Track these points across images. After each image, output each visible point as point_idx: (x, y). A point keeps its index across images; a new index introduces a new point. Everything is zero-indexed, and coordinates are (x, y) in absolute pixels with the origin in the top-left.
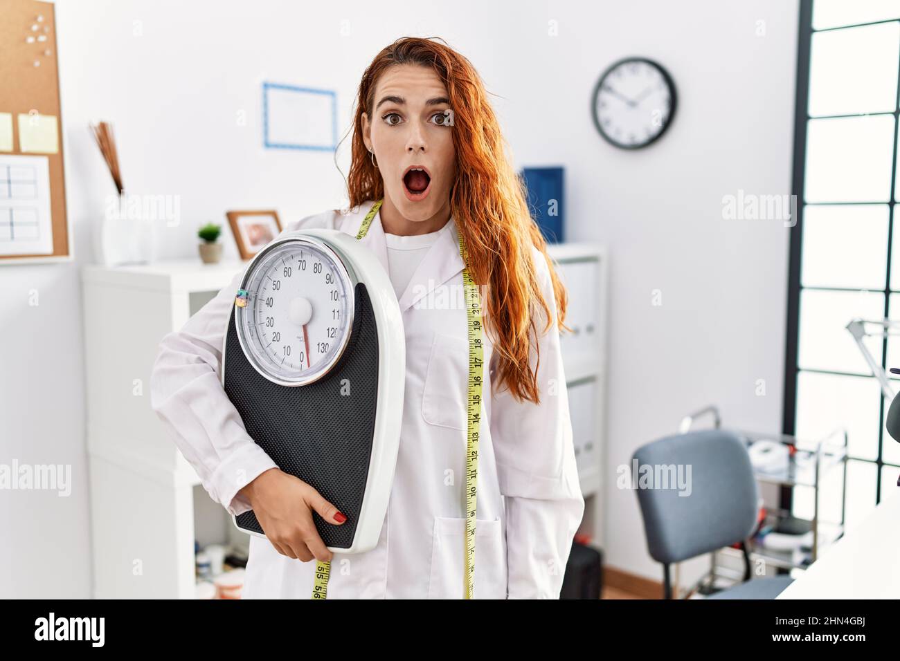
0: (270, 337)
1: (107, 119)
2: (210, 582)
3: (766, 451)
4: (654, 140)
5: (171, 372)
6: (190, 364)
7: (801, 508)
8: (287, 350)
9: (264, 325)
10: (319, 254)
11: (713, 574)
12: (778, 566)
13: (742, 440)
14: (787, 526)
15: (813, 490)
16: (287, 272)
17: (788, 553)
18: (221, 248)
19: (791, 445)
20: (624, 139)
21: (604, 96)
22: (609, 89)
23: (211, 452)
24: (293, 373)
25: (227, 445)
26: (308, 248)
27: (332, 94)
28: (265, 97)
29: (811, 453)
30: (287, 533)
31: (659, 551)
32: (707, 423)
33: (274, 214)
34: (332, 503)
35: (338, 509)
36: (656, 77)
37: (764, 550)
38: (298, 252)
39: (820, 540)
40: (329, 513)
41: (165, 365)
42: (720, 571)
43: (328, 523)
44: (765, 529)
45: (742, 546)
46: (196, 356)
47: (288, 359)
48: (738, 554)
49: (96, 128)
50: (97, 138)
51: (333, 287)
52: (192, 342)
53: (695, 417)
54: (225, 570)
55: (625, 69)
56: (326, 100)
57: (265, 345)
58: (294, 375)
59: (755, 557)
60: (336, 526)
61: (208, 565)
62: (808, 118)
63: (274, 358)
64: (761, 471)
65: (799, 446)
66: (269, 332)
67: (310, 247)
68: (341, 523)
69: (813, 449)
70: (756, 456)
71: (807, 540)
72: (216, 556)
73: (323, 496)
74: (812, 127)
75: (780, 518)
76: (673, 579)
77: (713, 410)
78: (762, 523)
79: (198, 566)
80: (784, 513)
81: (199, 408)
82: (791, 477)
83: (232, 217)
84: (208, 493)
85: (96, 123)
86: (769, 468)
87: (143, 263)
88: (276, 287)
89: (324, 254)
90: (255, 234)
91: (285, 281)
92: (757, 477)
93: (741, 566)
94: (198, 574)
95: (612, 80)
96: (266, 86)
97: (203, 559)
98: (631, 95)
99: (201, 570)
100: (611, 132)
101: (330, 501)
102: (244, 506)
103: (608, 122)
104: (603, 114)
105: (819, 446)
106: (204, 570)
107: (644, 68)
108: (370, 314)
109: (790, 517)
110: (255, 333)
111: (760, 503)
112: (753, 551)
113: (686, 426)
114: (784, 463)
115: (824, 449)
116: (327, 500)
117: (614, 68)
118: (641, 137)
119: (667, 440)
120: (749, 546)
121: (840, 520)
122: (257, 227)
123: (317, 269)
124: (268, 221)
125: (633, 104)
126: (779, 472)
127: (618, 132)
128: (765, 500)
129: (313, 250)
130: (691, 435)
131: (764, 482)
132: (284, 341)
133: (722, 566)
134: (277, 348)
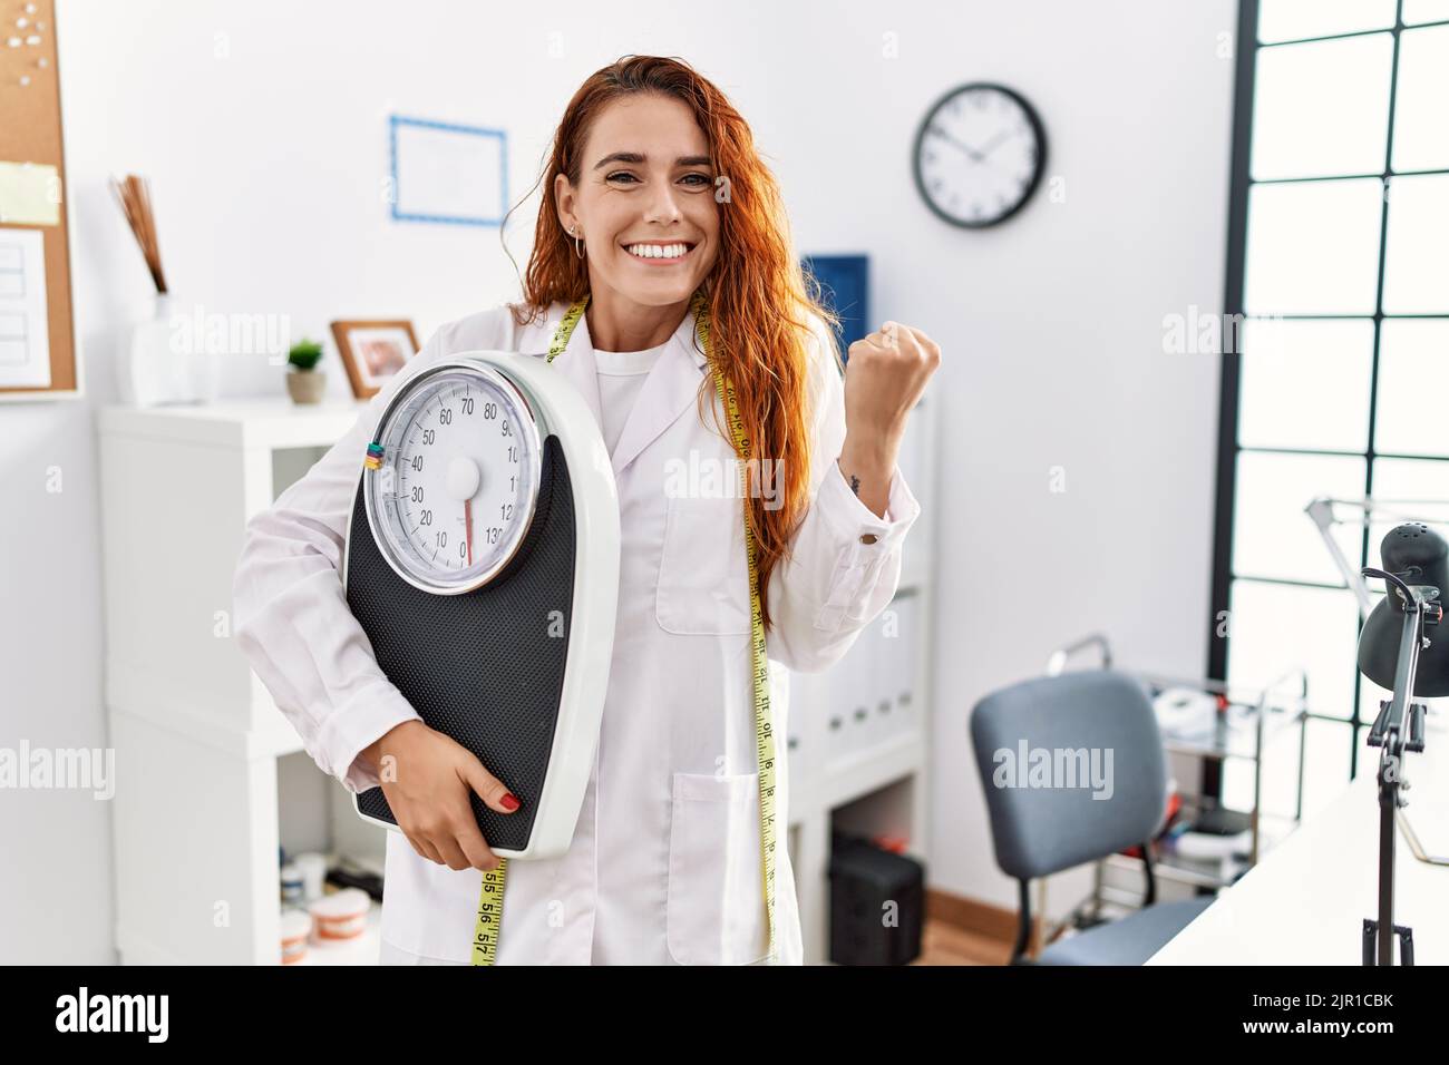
0: (417, 517)
1: (138, 172)
2: (304, 910)
3: (1182, 704)
4: (1010, 214)
5: (267, 569)
6: (295, 555)
7: (1235, 794)
8: (442, 538)
9: (409, 500)
10: (491, 390)
11: (1097, 898)
12: (1199, 884)
13: (1145, 689)
14: (1213, 821)
15: (1252, 766)
16: (445, 418)
17: (1214, 863)
18: (323, 378)
19: (1220, 696)
20: (964, 212)
21: (932, 144)
22: (941, 133)
23: (320, 693)
24: (446, 575)
25: (346, 682)
26: (474, 380)
27: (501, 135)
28: (393, 138)
29: (1252, 709)
30: (428, 822)
31: (1012, 859)
32: (1090, 661)
33: (407, 327)
34: (499, 779)
35: (509, 788)
36: (1014, 114)
37: (1177, 858)
38: (462, 386)
39: (1262, 843)
40: (494, 795)
41: (258, 558)
42: (1109, 893)
43: (493, 811)
44: (1178, 827)
45: (1140, 852)
46: (306, 543)
47: (442, 553)
48: (1135, 865)
49: (120, 185)
50: (122, 200)
51: (511, 441)
52: (300, 523)
53: (1071, 651)
54: (326, 893)
55: (965, 101)
56: (491, 145)
57: (409, 530)
58: (449, 577)
59: (1161, 870)
60: (504, 815)
61: (299, 884)
62: (1251, 182)
63: (423, 551)
64: (1173, 735)
65: (1232, 696)
66: (415, 510)
67: (479, 379)
68: (514, 810)
69: (1253, 701)
70: (1165, 713)
71: (1242, 843)
72: (312, 870)
73: (487, 767)
74: (1256, 195)
75: (1203, 810)
76: (1034, 908)
77: (1099, 640)
78: (1174, 818)
79: (284, 885)
80: (1209, 802)
81: (307, 624)
82: (1220, 744)
83: (339, 330)
84: (313, 760)
85: (121, 178)
86: (1187, 731)
87: (196, 403)
88: (428, 439)
89: (499, 389)
90: (376, 358)
91: (441, 431)
92: (1167, 745)
93: (1139, 884)
94: (284, 899)
95: (945, 118)
96: (394, 121)
97: (291, 875)
98: (976, 143)
99: (289, 893)
100: (942, 200)
101: (496, 776)
102: (369, 779)
103: (938, 185)
104: (930, 172)
105: (1263, 696)
106: (293, 892)
107: (995, 100)
108: (565, 484)
109: (1218, 807)
110: (394, 510)
111: (1171, 787)
112: (1159, 861)
113: (1057, 665)
114: (1209, 723)
115: (1271, 702)
116: (492, 774)
117: (948, 99)
118: (991, 210)
119: (1025, 686)
120: (1153, 853)
121: (1294, 812)
122: (379, 346)
123: (489, 413)
124: (398, 337)
125: (977, 157)
126: (1200, 737)
127: (955, 200)
128: (1178, 782)
129: (482, 381)
130: (1065, 677)
131: (1177, 753)
132: (438, 524)
133: (1112, 886)
134: (427, 534)
